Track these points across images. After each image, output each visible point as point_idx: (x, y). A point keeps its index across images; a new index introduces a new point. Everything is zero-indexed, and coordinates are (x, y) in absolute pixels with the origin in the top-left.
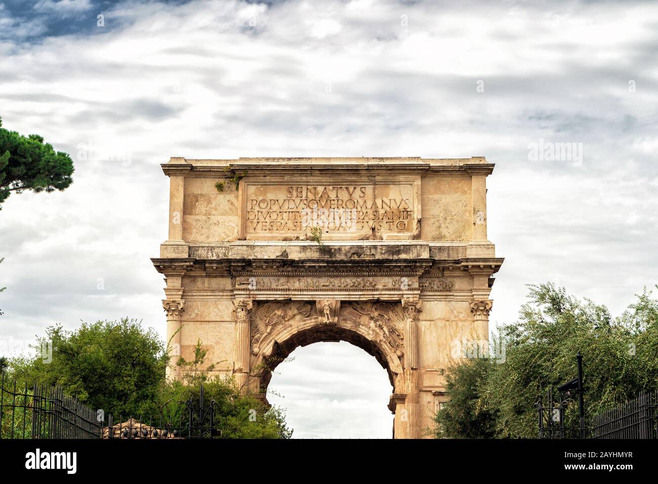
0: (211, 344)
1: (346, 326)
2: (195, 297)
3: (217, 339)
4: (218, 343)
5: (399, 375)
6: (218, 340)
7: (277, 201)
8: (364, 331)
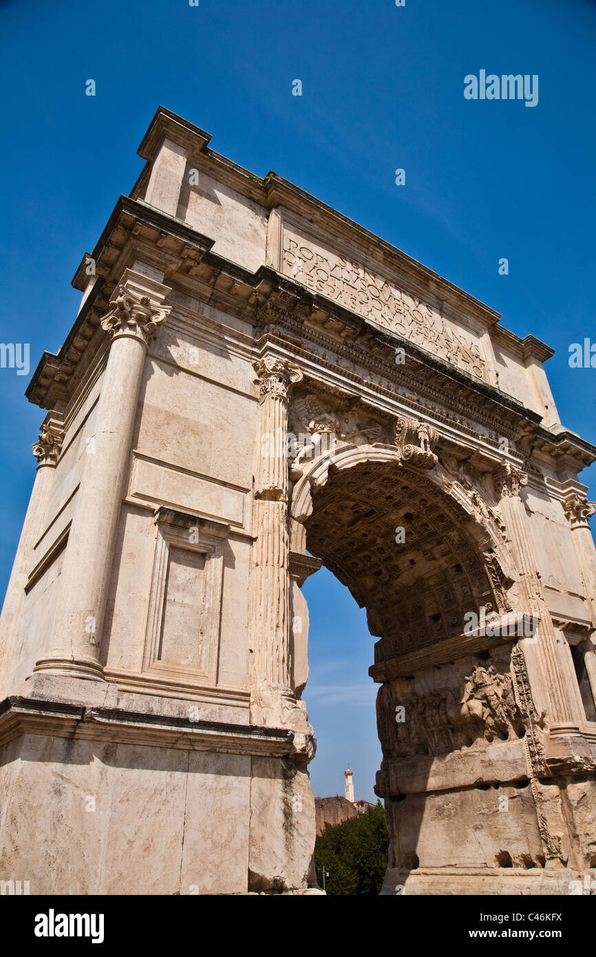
0: (207, 423)
1: (436, 479)
2: (181, 325)
3: (220, 418)
4: (220, 426)
5: (515, 584)
6: (223, 421)
7: (326, 260)
8: (460, 497)
